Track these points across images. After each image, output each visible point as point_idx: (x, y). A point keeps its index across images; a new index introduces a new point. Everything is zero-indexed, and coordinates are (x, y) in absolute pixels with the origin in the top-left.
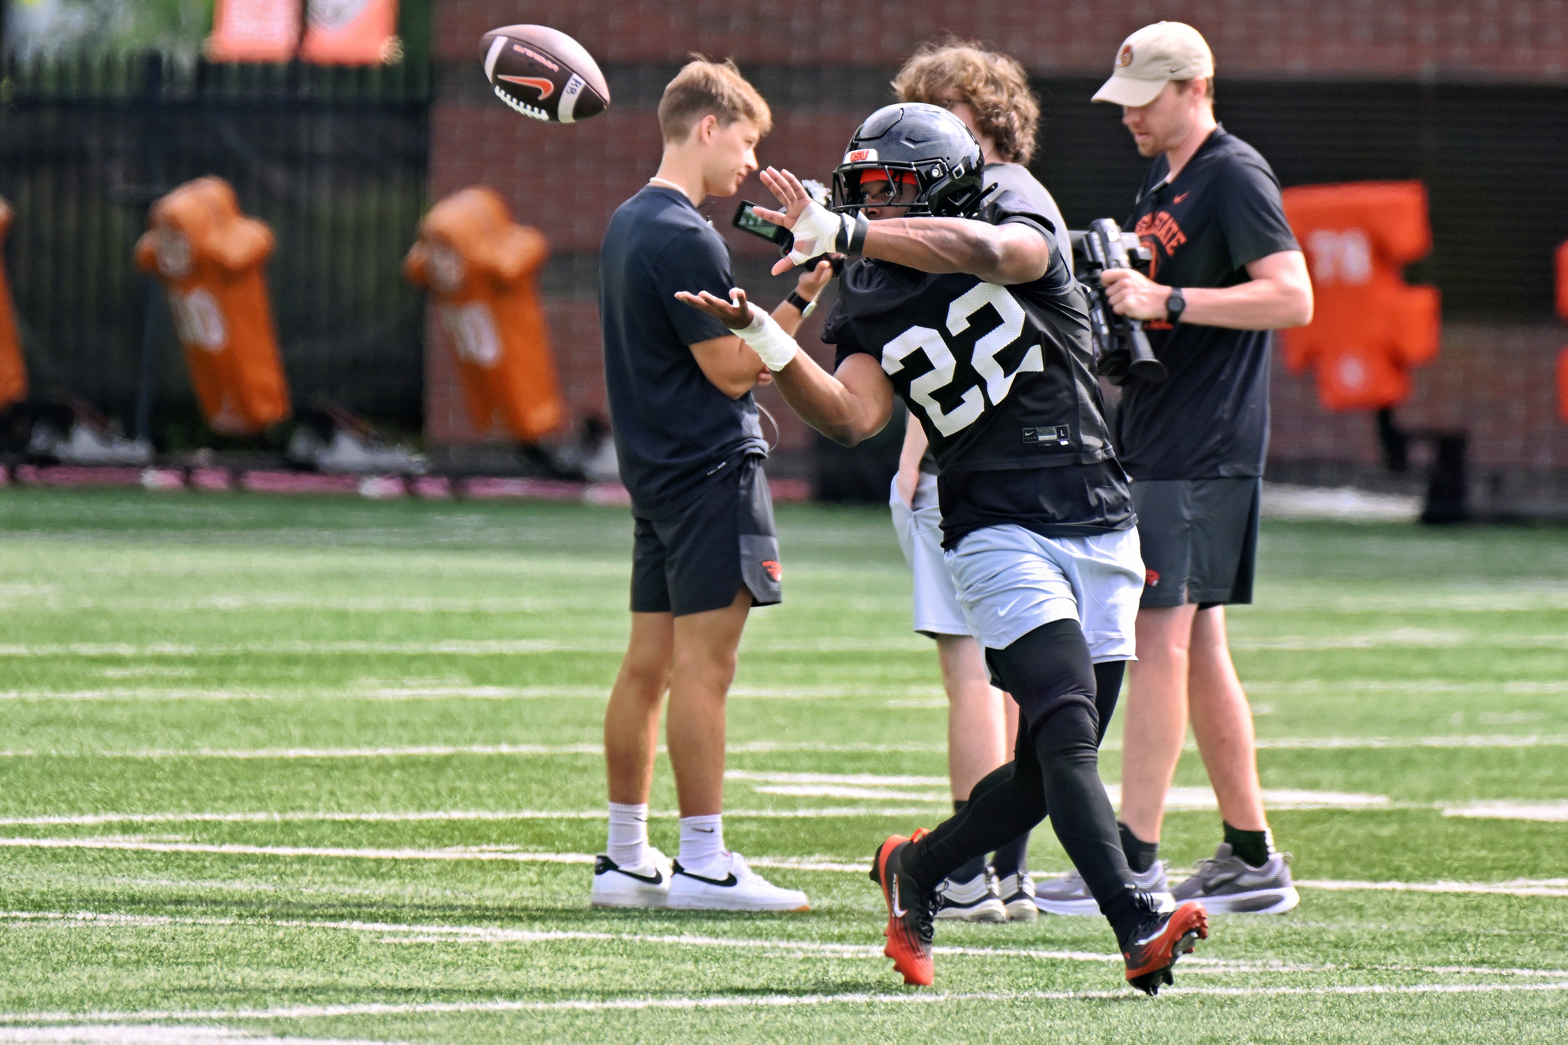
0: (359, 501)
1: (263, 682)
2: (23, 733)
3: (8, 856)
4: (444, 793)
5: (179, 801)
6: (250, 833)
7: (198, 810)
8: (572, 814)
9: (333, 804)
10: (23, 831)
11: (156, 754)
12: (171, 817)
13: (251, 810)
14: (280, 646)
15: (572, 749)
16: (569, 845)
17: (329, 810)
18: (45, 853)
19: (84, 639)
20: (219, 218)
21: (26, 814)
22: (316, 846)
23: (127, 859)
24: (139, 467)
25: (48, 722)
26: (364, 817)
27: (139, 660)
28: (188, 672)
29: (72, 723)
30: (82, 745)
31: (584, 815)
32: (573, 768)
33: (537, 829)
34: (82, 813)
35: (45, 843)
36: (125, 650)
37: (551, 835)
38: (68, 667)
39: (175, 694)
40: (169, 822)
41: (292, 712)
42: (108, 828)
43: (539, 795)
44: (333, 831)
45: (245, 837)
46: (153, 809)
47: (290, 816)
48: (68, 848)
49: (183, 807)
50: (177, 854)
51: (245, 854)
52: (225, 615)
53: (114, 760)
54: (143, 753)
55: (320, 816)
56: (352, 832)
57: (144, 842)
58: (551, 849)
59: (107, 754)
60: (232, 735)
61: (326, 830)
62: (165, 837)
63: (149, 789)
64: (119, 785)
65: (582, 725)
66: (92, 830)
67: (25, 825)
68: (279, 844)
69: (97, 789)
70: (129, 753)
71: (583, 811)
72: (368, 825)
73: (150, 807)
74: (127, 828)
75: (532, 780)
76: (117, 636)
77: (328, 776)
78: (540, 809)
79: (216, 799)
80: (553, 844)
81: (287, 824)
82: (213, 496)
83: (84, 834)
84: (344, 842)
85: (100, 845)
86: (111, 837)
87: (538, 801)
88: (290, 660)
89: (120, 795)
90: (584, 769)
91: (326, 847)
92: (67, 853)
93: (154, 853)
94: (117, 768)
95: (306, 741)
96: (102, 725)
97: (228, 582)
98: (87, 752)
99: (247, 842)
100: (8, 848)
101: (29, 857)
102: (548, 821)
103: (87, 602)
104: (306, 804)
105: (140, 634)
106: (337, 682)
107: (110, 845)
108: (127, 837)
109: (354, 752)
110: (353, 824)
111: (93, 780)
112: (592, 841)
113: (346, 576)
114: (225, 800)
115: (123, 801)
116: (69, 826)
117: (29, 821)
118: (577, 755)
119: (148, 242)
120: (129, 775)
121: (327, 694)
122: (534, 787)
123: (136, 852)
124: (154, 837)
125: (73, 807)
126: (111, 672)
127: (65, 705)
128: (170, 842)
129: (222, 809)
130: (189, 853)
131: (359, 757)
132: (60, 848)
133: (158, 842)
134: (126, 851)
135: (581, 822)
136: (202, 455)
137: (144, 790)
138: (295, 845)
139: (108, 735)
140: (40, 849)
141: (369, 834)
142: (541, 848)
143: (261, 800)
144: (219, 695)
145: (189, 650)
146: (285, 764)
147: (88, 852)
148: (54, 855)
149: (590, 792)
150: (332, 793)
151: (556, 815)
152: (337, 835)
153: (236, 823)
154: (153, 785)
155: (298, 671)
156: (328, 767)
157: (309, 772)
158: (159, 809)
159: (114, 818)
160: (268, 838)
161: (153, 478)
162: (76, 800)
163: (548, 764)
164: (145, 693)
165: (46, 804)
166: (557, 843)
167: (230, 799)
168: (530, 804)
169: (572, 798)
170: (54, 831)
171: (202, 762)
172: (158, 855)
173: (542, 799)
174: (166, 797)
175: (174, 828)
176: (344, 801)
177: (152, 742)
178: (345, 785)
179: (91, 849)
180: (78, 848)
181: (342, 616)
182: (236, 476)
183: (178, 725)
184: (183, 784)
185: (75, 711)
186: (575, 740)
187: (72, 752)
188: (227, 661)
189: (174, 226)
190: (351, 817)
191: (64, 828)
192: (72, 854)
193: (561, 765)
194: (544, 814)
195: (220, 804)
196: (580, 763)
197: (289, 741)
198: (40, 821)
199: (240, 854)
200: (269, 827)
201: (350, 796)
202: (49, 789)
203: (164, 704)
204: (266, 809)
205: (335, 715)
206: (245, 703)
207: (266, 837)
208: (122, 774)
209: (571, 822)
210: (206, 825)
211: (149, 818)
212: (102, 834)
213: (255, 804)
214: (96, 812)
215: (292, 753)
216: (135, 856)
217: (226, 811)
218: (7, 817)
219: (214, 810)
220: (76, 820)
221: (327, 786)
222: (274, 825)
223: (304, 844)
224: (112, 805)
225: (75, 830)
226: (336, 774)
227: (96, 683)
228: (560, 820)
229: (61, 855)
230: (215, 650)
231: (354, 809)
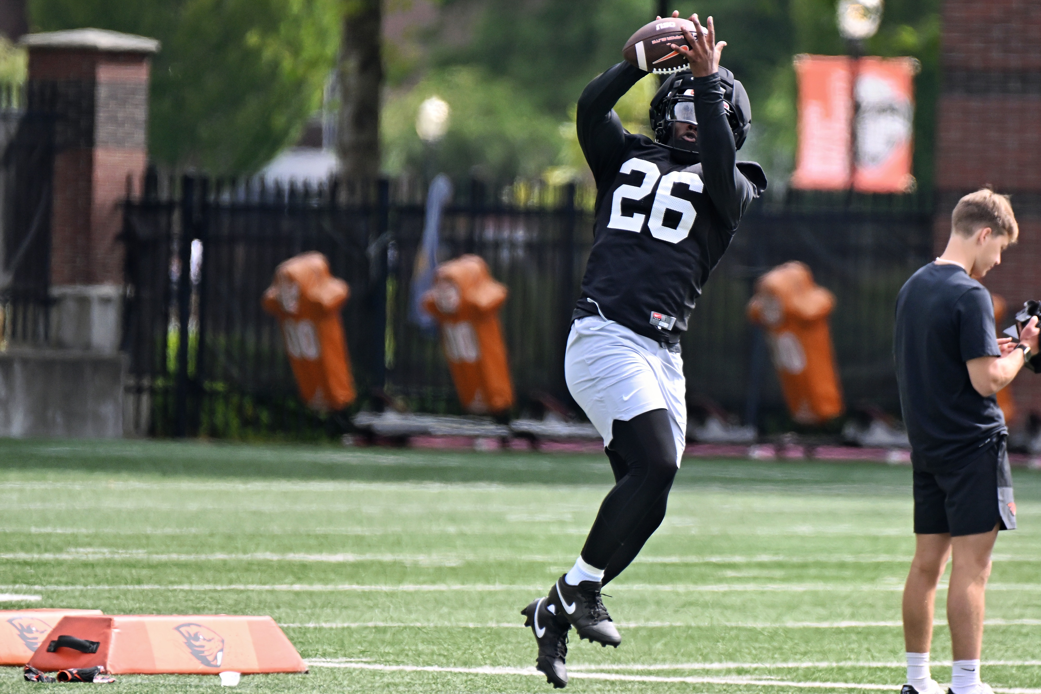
0: (885, 466)
1: (825, 579)
2: (676, 611)
3: (666, 688)
4: (939, 649)
5: (773, 654)
6: (817, 675)
7: (785, 660)
8: (1019, 663)
9: (869, 656)
10: (675, 673)
11: (759, 625)
12: (768, 665)
13: (817, 661)
14: (835, 558)
15: (1018, 622)
16: (1017, 683)
17: (868, 660)
18: (689, 687)
19: (712, 553)
20: (799, 289)
21: (677, 662)
22: (859, 682)
23: (740, 690)
24: (747, 444)
25: (691, 604)
26: (889, 665)
27: (749, 565)
28: (778, 573)
29: (705, 605)
30: (712, 618)
31: (1027, 663)
32: (1020, 634)
33: (997, 672)
34: (712, 662)
35: (689, 680)
36: (738, 559)
37: (1006, 676)
38: (703, 570)
39: (771, 587)
40: (766, 668)
41: (845, 598)
42: (728, 672)
43: (1000, 650)
44: (869, 673)
45: (814, 677)
46: (757, 660)
47: (842, 664)
48: (703, 684)
49: (776, 658)
50: (772, 686)
51: (813, 688)
52: (803, 538)
53: (732, 628)
54: (750, 624)
55: (861, 664)
56: (882, 674)
57: (751, 679)
58: (1006, 685)
59: (728, 624)
60: (807, 613)
61: (865, 673)
62: (765, 677)
63: (755, 648)
64: (735, 644)
65: (1026, 606)
66: (718, 673)
67: (678, 669)
68: (835, 681)
69: (721, 646)
70: (741, 624)
71: (1026, 660)
72: (891, 670)
73: (756, 658)
74: (740, 672)
75: (995, 641)
76: (734, 551)
77: (866, 639)
78: (1000, 659)
79: (796, 654)
80: (1007, 682)
81: (840, 669)
82: (795, 463)
83: (713, 675)
84: (876, 680)
85: (723, 682)
86: (729, 677)
87: (998, 655)
88: (842, 565)
89: (736, 650)
90: (1027, 635)
91: (865, 683)
92: (702, 687)
93: (758, 686)
94: (733, 633)
95: (853, 616)
96: (726, 607)
97: (804, 516)
98: (715, 623)
99: (815, 680)
100: (666, 683)
101: (678, 689)
102: (1004, 667)
103: (715, 529)
104: (852, 657)
105: (750, 549)
106: (872, 580)
107: (730, 682)
108: (741, 677)
109: (882, 624)
110: (882, 669)
111: (718, 641)
112: (1032, 680)
113: (878, 514)
114: (801, 654)
115: (738, 654)
116: (704, 670)
117: (679, 666)
118: (1022, 626)
119: (756, 304)
120: (742, 638)
121: (866, 588)
122: (997, 645)
123: (746, 686)
124: (758, 677)
125: (705, 658)
126: (730, 573)
127: (701, 593)
128: (768, 680)
129: (800, 659)
130: (779, 686)
131: (886, 626)
132: (697, 683)
133: (760, 680)
134: (740, 685)
135: (1026, 668)
136: (788, 438)
137: (752, 648)
138: (846, 681)
139: (728, 613)
140: (686, 683)
141: (891, 676)
142: (1000, 685)
143: (824, 655)
144: (797, 588)
145: (780, 558)
146: (839, 631)
147: (716, 687)
148: (694, 688)
149: (1031, 649)
150: (868, 650)
151: (1010, 663)
152: (872, 676)
153: (808, 669)
154: (757, 645)
155: (848, 573)
156: (865, 633)
157: (854, 637)
158: (761, 660)
159: (732, 665)
160: (828, 677)
161: (758, 453)
162: (707, 654)
163: (1005, 631)
164: (751, 587)
165: (690, 656)
166: (1010, 682)
167: (805, 654)
168: (993, 656)
169: (1019, 652)
170: (693, 673)
171: (787, 631)
172: (760, 687)
173: (1002, 653)
174: (765, 652)
175: (770, 672)
176: (877, 655)
177: (755, 618)
178: (877, 645)
179: (718, 684)
180: (709, 683)
181: (875, 539)
182: (810, 450)
183: (773, 606)
184: (776, 644)
185: (708, 598)
186: (1021, 616)
187: (705, 623)
188: (804, 566)
189: (772, 293)
190: (880, 664)
191: (701, 671)
192: (706, 687)
193: (1012, 633)
194: (1002, 662)
195: (798, 657)
196: (1024, 631)
197: (841, 616)
198: (687, 666)
199: (809, 688)
200: (830, 670)
201: (880, 651)
202: (691, 647)
203: (763, 593)
204: (828, 659)
205: (870, 601)
206: (815, 593)
207: (827, 676)
208: (737, 637)
209: (1019, 668)
210: (789, 671)
211: (755, 665)
212: (725, 675)
213: (819, 656)
214: (720, 661)
215: (844, 624)
216: (745, 689)
217: (802, 661)
218: (664, 664)
219: (795, 660)
220: (708, 666)
221: (865, 646)
222: (832, 669)
223: (852, 681)
224: (731, 657)
225: (707, 672)
226: (872, 638)
227: (721, 580)
228: (1012, 667)
229: (699, 688)
230: (796, 559)
231: (882, 659)
